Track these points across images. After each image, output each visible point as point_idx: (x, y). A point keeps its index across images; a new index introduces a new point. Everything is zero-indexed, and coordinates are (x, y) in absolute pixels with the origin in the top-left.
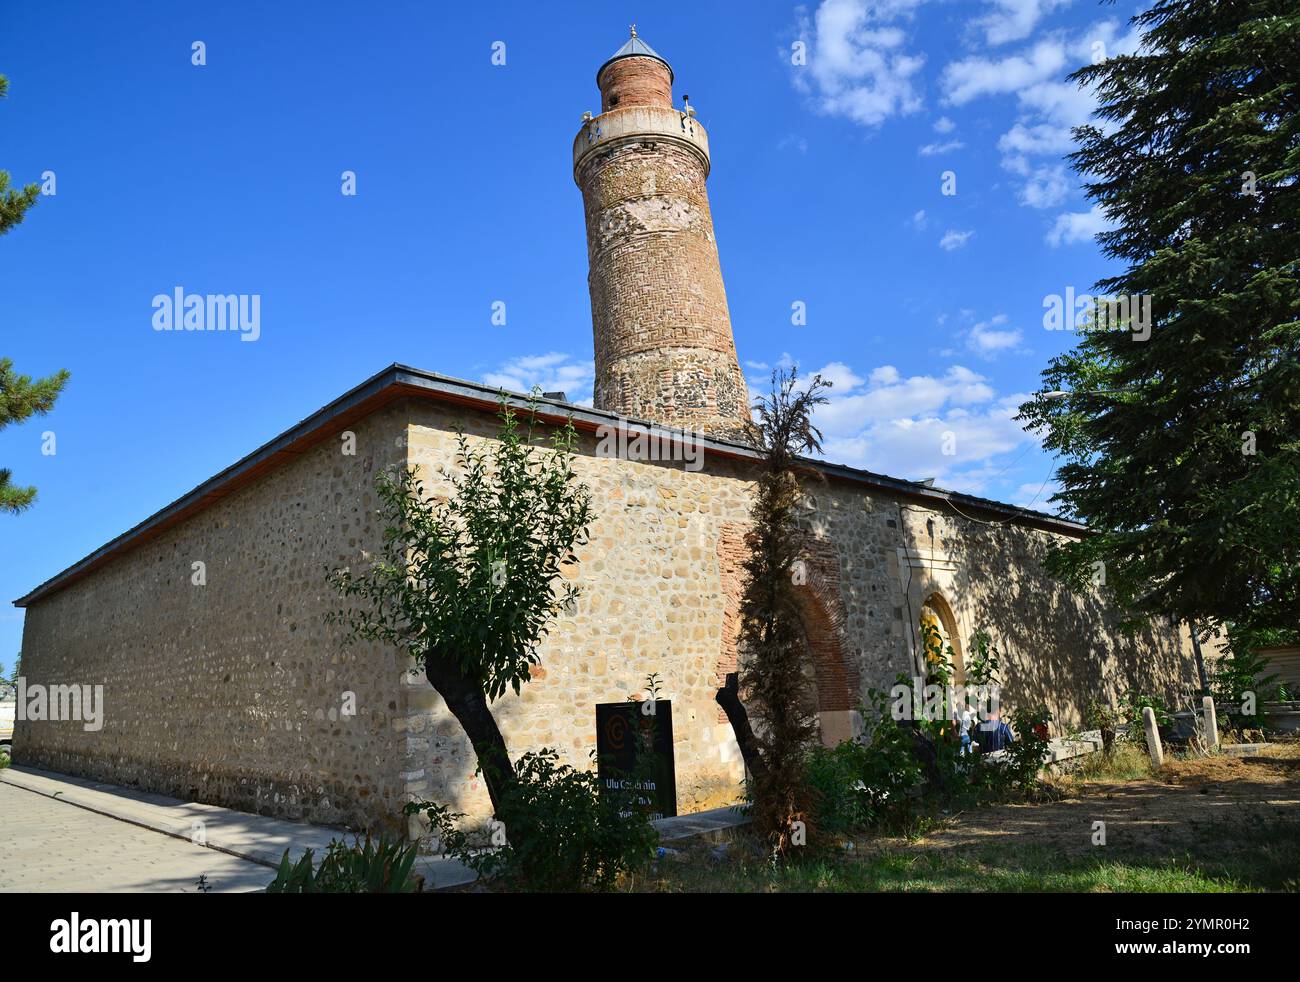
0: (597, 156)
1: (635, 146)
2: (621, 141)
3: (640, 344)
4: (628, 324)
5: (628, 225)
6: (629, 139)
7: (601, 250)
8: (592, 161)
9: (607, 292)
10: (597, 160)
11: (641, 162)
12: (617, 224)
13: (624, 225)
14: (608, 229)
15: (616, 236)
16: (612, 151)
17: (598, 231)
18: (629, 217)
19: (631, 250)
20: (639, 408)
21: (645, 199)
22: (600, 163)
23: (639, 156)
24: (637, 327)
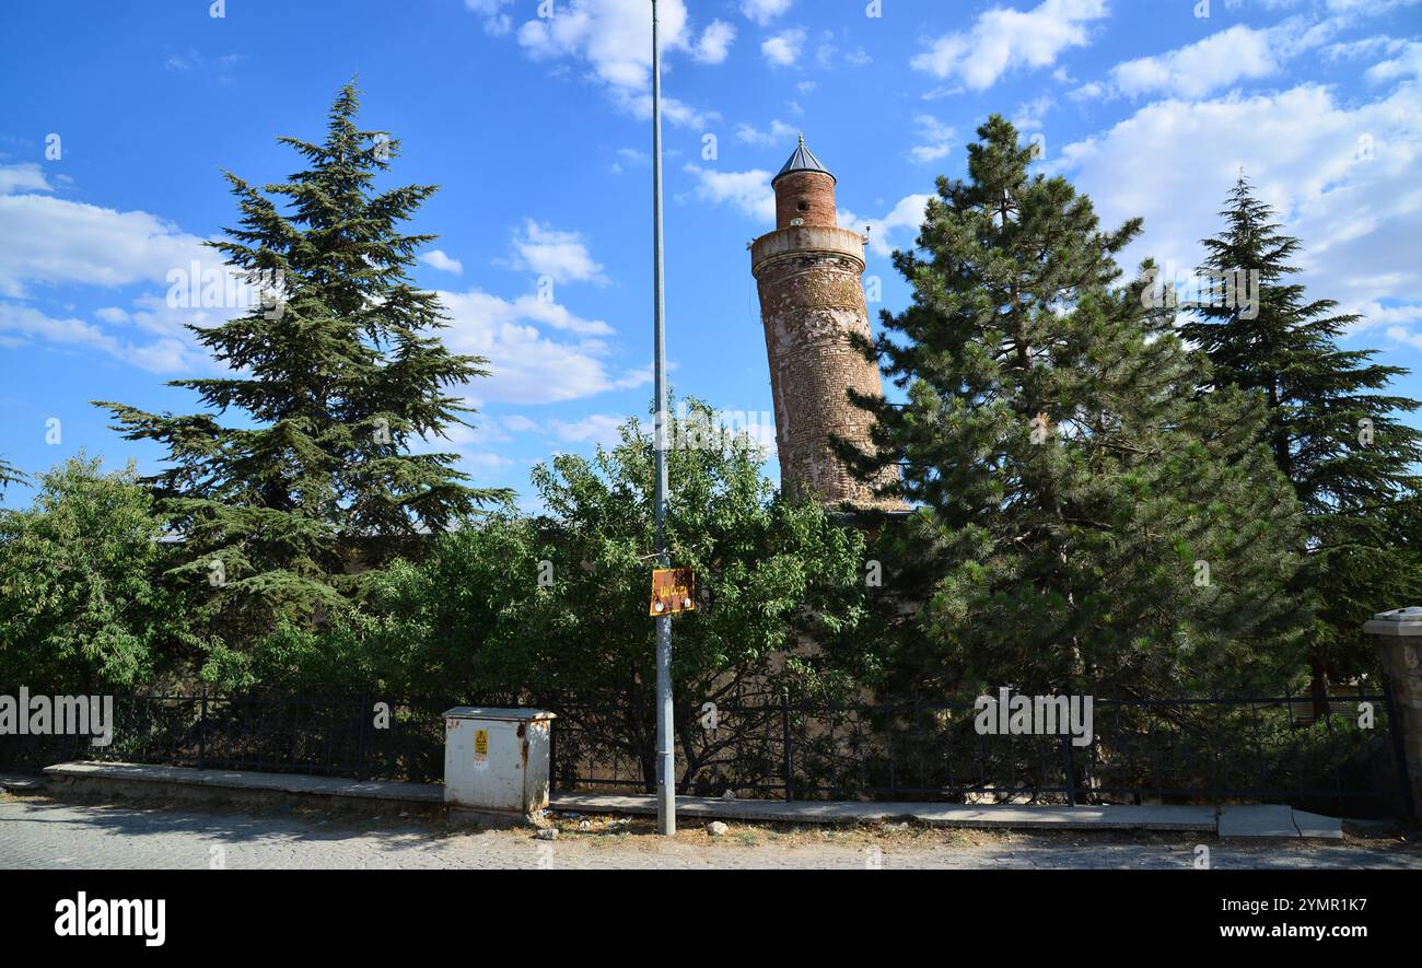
0: (802, 258)
1: (836, 260)
2: (826, 254)
3: (851, 435)
4: (839, 416)
5: (835, 330)
6: (833, 254)
7: (806, 343)
8: (794, 260)
9: (815, 382)
10: (800, 261)
11: (840, 276)
12: (823, 326)
13: (831, 329)
14: (815, 326)
15: (824, 336)
16: (817, 259)
17: (802, 325)
18: (835, 324)
19: (838, 352)
20: (855, 488)
21: (845, 310)
22: (803, 265)
23: (838, 270)
24: (847, 419)
